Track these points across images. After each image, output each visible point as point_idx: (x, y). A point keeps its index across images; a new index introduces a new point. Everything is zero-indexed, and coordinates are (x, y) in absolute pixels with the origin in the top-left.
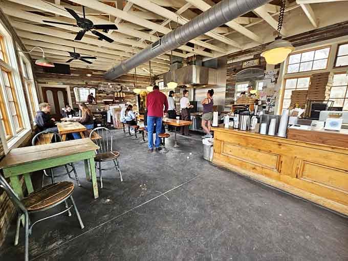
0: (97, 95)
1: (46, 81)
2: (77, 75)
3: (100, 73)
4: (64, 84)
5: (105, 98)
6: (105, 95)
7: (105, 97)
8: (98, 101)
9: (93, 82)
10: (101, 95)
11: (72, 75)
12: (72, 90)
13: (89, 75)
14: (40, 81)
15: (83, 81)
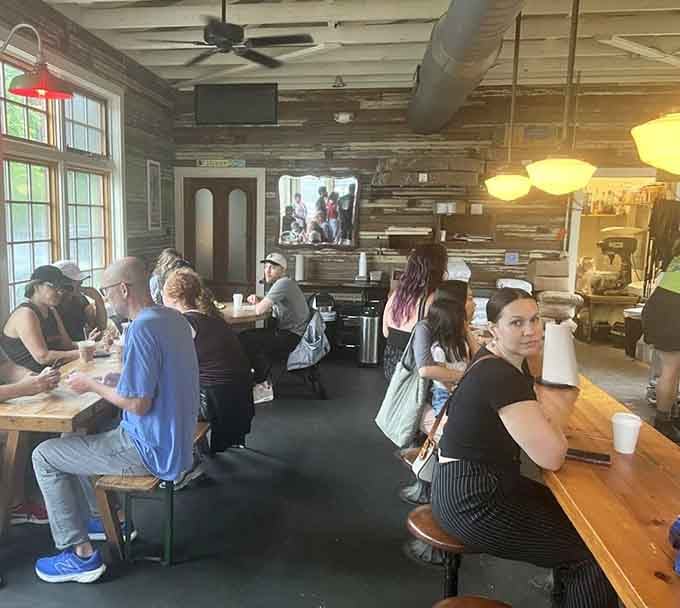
0: (366, 204)
1: (197, 155)
2: (299, 123)
3: (387, 103)
4: (250, 164)
5: (398, 217)
6: (401, 204)
7: (401, 213)
8: (364, 235)
9: (354, 145)
10: (381, 204)
11: (281, 123)
12: (272, 186)
13: (344, 118)
14: (180, 156)
15: (317, 147)
